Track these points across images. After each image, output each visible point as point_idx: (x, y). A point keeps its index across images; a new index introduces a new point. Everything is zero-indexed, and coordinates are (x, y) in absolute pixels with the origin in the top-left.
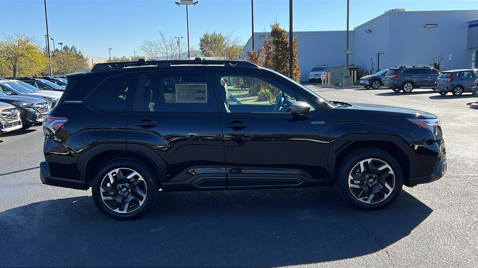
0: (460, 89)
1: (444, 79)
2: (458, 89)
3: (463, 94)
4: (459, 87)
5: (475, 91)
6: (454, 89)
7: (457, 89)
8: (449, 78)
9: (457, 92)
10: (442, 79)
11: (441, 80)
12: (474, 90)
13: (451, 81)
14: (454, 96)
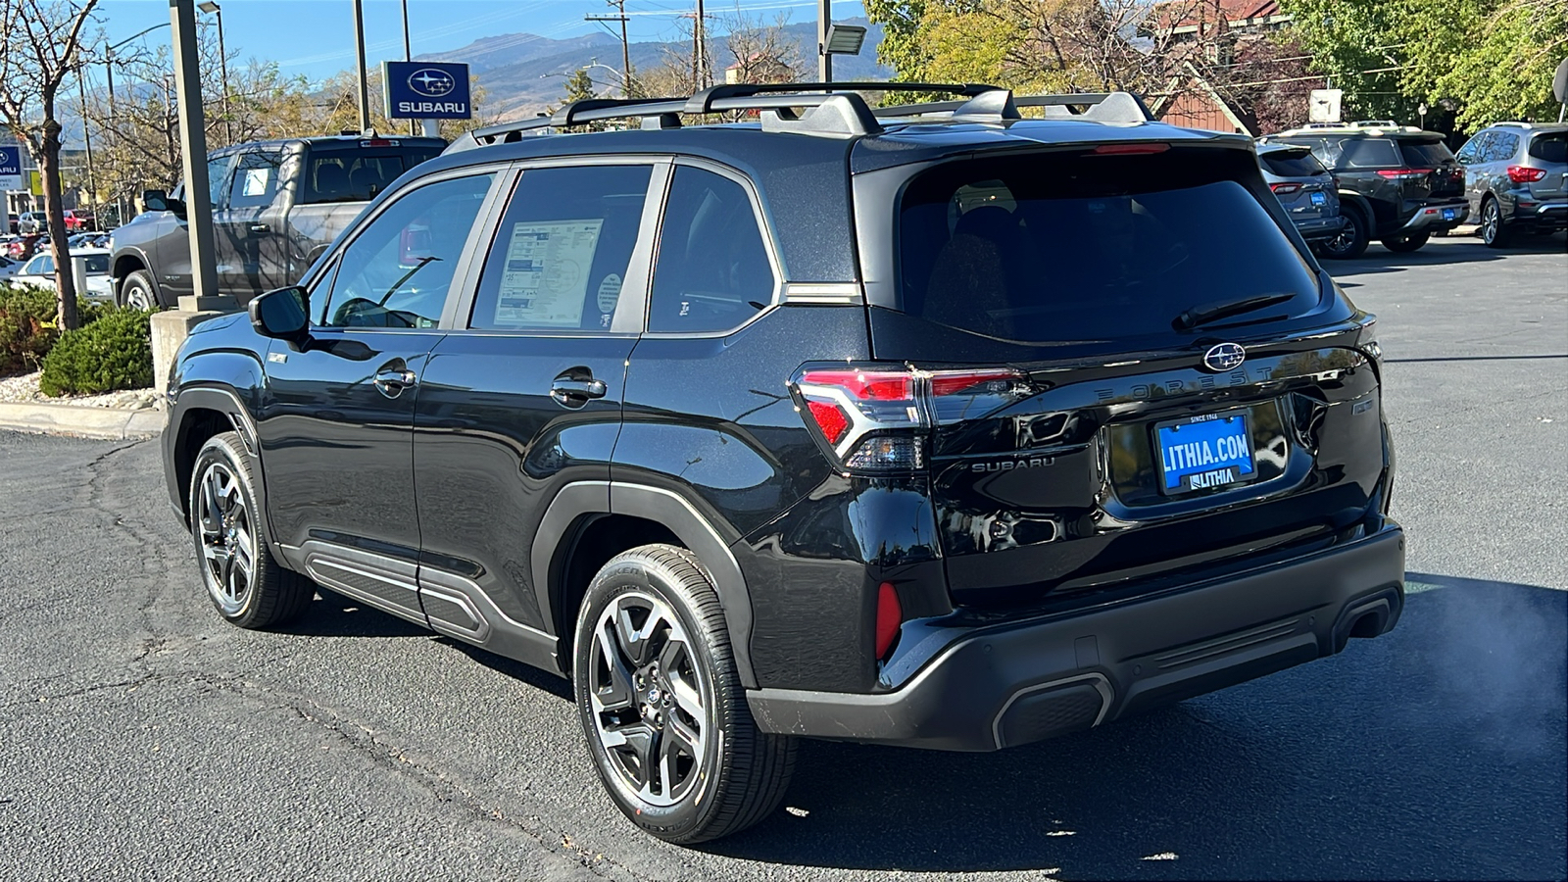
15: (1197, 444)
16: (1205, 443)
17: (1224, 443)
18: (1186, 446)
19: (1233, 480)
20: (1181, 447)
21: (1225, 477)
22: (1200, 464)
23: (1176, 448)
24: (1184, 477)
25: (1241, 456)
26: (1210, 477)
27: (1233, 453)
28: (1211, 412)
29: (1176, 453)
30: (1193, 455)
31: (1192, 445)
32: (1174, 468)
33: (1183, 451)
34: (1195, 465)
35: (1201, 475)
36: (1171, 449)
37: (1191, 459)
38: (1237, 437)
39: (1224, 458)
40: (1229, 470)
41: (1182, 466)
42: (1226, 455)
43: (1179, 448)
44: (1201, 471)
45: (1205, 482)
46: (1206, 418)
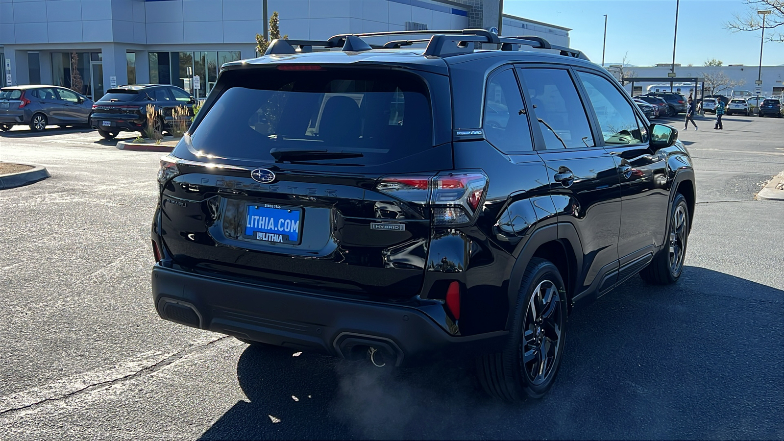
0: (42, 120)
1: (11, 101)
2: (40, 118)
3: (47, 127)
4: (39, 116)
5: (100, 122)
6: (33, 120)
7: (37, 119)
8: (22, 100)
9: (37, 124)
10: (6, 101)
11: (4, 103)
12: (98, 121)
13: (26, 105)
14: (33, 132)
15: (267, 218)
16: (272, 219)
17: (283, 222)
18: (261, 218)
19: (282, 241)
20: (258, 217)
21: (278, 239)
22: (266, 228)
23: (255, 217)
24: (255, 231)
25: (292, 231)
26: (269, 236)
27: (287, 228)
28: (278, 204)
29: (255, 219)
30: (263, 223)
31: (264, 218)
32: (252, 226)
33: (259, 220)
34: (263, 228)
35: (264, 234)
36: (253, 217)
37: (262, 224)
38: (293, 221)
39: (281, 230)
40: (281, 236)
41: (256, 227)
42: (283, 228)
43: (257, 218)
44: (266, 232)
45: (265, 237)
46: (274, 206)
